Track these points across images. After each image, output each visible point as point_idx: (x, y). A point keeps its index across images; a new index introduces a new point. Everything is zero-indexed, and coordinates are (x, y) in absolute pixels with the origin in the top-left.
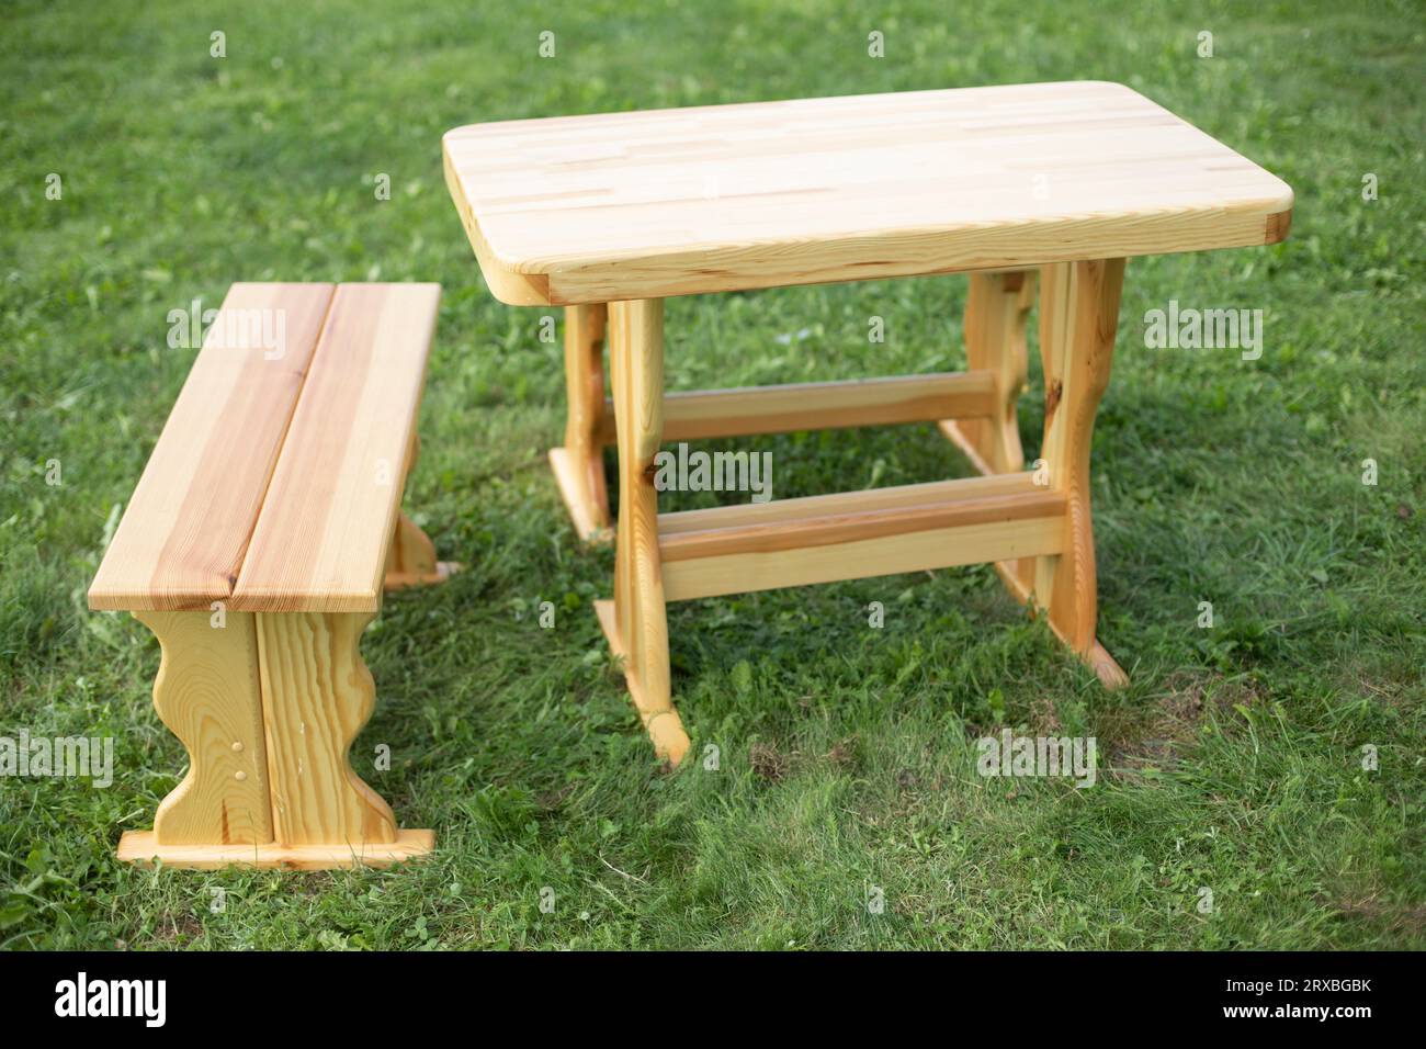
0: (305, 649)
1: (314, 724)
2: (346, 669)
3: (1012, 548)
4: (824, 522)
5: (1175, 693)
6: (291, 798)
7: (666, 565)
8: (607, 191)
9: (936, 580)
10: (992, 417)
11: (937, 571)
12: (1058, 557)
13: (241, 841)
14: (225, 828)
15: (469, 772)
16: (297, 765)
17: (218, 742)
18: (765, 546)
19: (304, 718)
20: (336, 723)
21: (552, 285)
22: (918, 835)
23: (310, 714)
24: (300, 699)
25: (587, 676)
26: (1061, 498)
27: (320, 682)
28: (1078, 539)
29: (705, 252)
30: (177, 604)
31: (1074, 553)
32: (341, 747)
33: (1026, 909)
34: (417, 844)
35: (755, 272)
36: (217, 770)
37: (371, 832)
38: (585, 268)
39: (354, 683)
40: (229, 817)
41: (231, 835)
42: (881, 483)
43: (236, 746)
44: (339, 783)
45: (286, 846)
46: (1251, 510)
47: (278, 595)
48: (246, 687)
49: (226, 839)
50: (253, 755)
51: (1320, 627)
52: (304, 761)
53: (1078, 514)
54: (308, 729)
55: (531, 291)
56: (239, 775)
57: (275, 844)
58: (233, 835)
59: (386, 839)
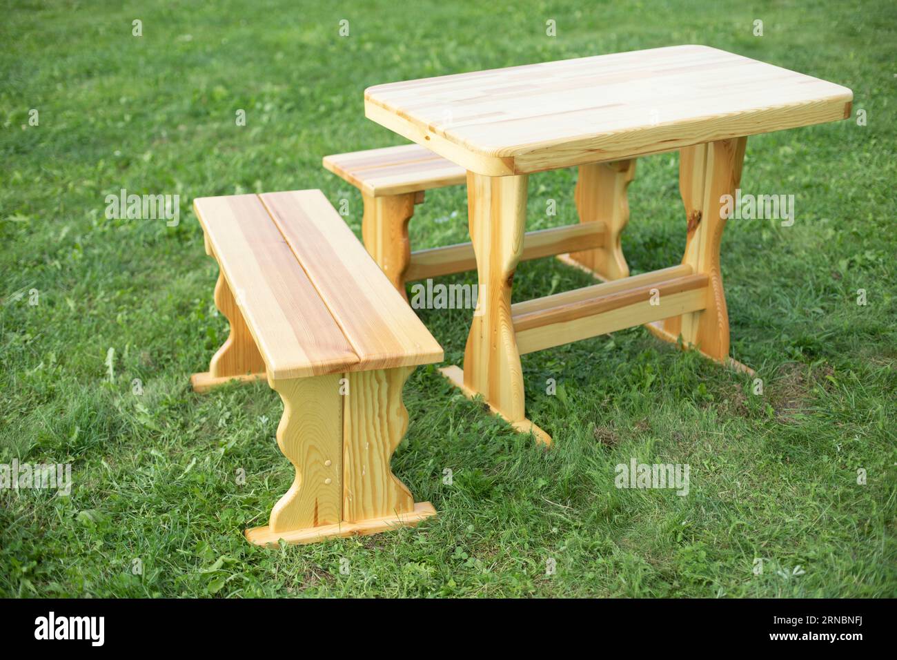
0: (373, 396)
1: (374, 441)
2: (396, 404)
3: (683, 308)
4: (592, 302)
5: (787, 376)
6: (356, 491)
7: (517, 334)
8: (500, 113)
9: (613, 337)
10: (605, 248)
11: (611, 333)
12: (702, 311)
13: (325, 523)
14: (316, 516)
15: (433, 467)
16: (362, 470)
17: (316, 462)
18: (564, 318)
19: (369, 440)
20: (387, 440)
21: (516, 163)
22: (707, 462)
23: (372, 436)
24: (367, 428)
25: (469, 407)
26: (705, 277)
27: (380, 416)
28: (718, 298)
29: (591, 139)
30: (328, 370)
31: (715, 307)
32: (389, 455)
33: (783, 489)
34: (425, 511)
35: (614, 149)
36: (314, 480)
37: (401, 507)
38: (533, 152)
39: (399, 414)
40: (319, 509)
41: (319, 520)
42: (557, 291)
43: (327, 463)
44: (385, 478)
45: (351, 522)
46: (758, 283)
47: (388, 357)
48: (336, 424)
49: (316, 524)
50: (337, 468)
51: (837, 335)
52: (366, 467)
53: (716, 284)
54: (371, 446)
55: (504, 166)
56: (327, 481)
57: (344, 523)
58: (320, 520)
59: (409, 510)
